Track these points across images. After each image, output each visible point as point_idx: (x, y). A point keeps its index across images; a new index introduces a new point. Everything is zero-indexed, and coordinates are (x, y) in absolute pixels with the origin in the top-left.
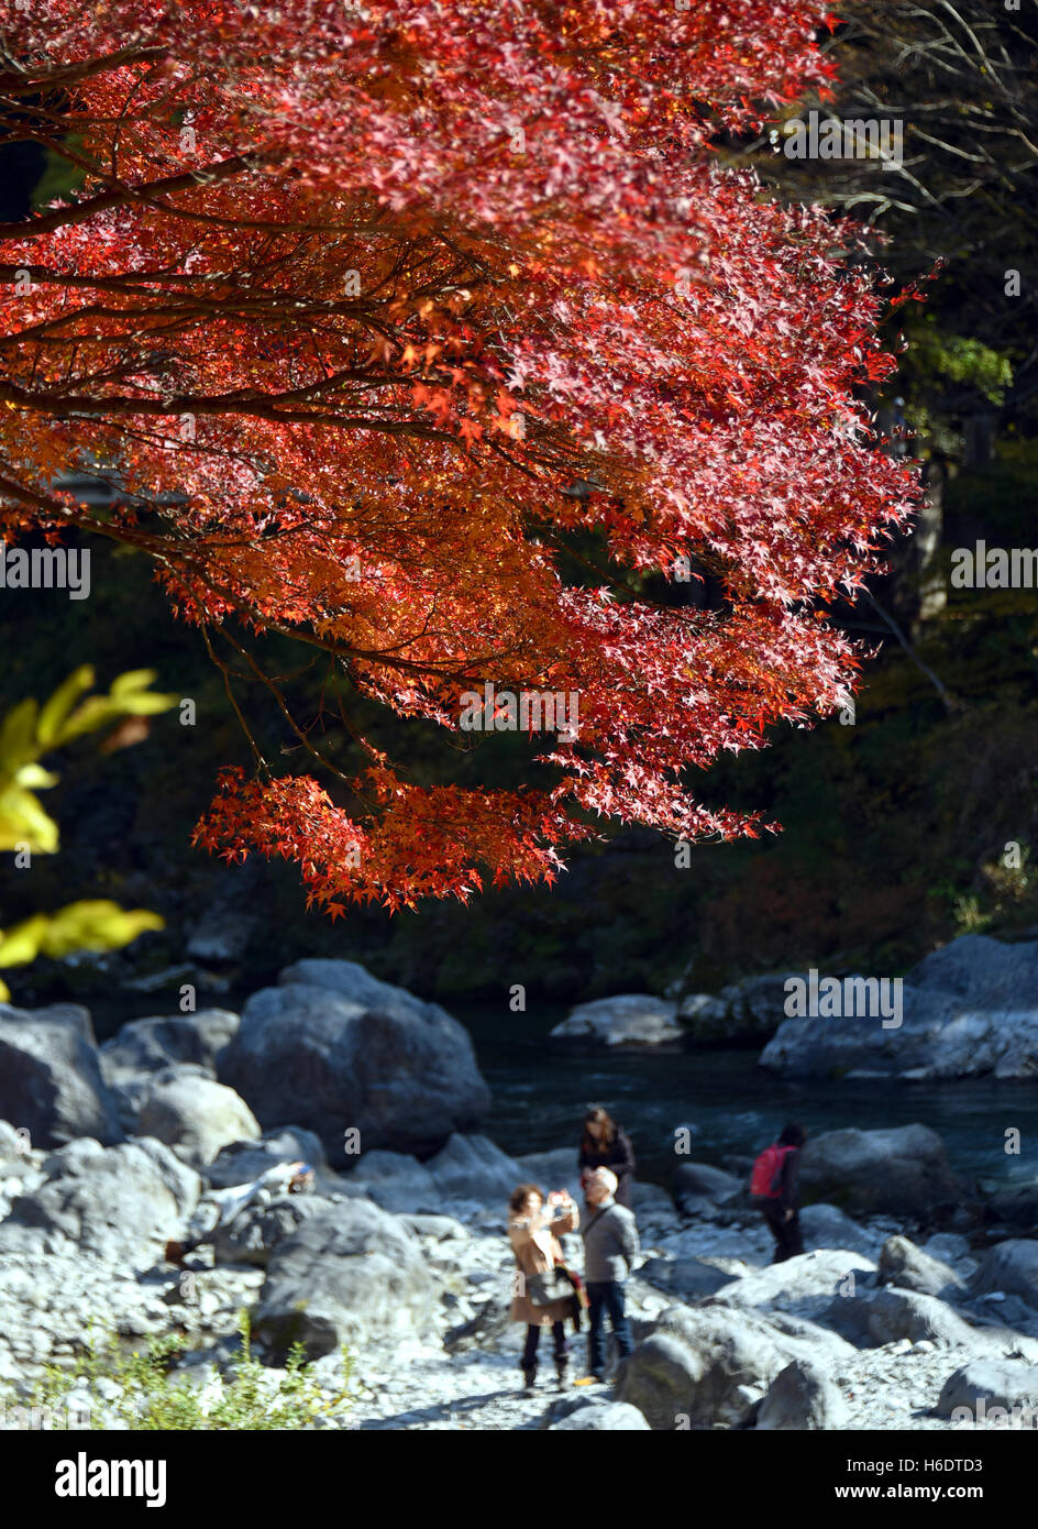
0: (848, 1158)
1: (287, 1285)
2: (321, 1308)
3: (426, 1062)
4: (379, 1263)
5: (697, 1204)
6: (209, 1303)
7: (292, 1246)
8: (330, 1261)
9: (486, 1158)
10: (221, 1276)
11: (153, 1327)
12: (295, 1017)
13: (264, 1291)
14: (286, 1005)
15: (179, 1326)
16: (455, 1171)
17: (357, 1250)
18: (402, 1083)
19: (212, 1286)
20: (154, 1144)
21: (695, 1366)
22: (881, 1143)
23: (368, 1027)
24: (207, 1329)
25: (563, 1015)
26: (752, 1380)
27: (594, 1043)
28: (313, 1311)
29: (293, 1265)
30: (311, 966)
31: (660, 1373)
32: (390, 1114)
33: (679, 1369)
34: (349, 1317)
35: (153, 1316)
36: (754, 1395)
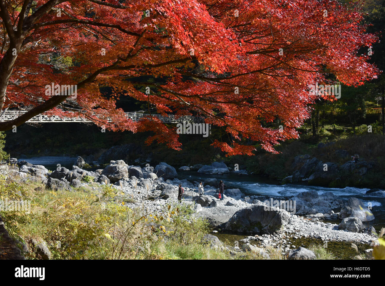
0: (209, 181)
1: (164, 192)
2: (168, 194)
3: (172, 172)
4: (173, 190)
5: (195, 185)
6: (156, 193)
7: (165, 188)
8: (168, 190)
9: (177, 180)
10: (157, 191)
11: (151, 195)
12: (161, 167)
13: (162, 192)
14: (160, 166)
15: (153, 195)
16: (175, 181)
17: (171, 189)
18: (170, 173)
19: (156, 192)
20: (150, 178)
21: (204, 200)
22: (212, 180)
23: (167, 168)
24: (156, 195)
25: (180, 167)
26: (209, 202)
27: (182, 170)
28: (167, 194)
29: (165, 190)
30: (162, 163)
31: (201, 201)
32: (169, 176)
33: (203, 201)
34: (170, 195)
35: (151, 194)
36: (210, 203)
